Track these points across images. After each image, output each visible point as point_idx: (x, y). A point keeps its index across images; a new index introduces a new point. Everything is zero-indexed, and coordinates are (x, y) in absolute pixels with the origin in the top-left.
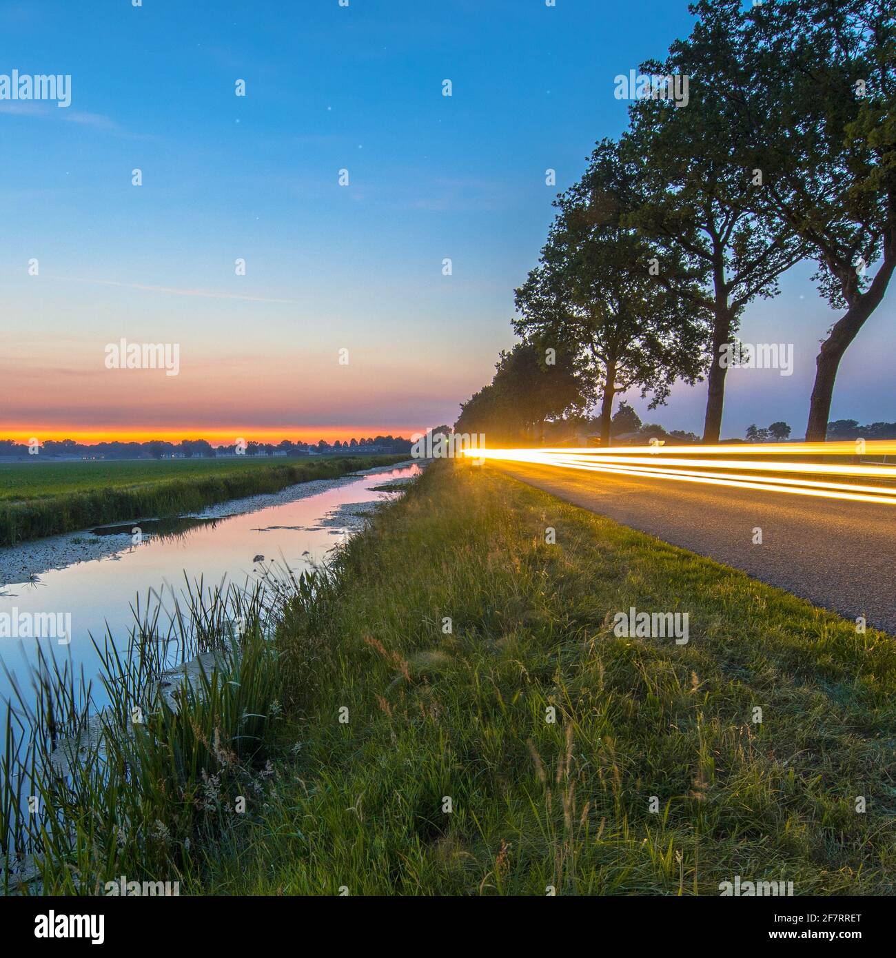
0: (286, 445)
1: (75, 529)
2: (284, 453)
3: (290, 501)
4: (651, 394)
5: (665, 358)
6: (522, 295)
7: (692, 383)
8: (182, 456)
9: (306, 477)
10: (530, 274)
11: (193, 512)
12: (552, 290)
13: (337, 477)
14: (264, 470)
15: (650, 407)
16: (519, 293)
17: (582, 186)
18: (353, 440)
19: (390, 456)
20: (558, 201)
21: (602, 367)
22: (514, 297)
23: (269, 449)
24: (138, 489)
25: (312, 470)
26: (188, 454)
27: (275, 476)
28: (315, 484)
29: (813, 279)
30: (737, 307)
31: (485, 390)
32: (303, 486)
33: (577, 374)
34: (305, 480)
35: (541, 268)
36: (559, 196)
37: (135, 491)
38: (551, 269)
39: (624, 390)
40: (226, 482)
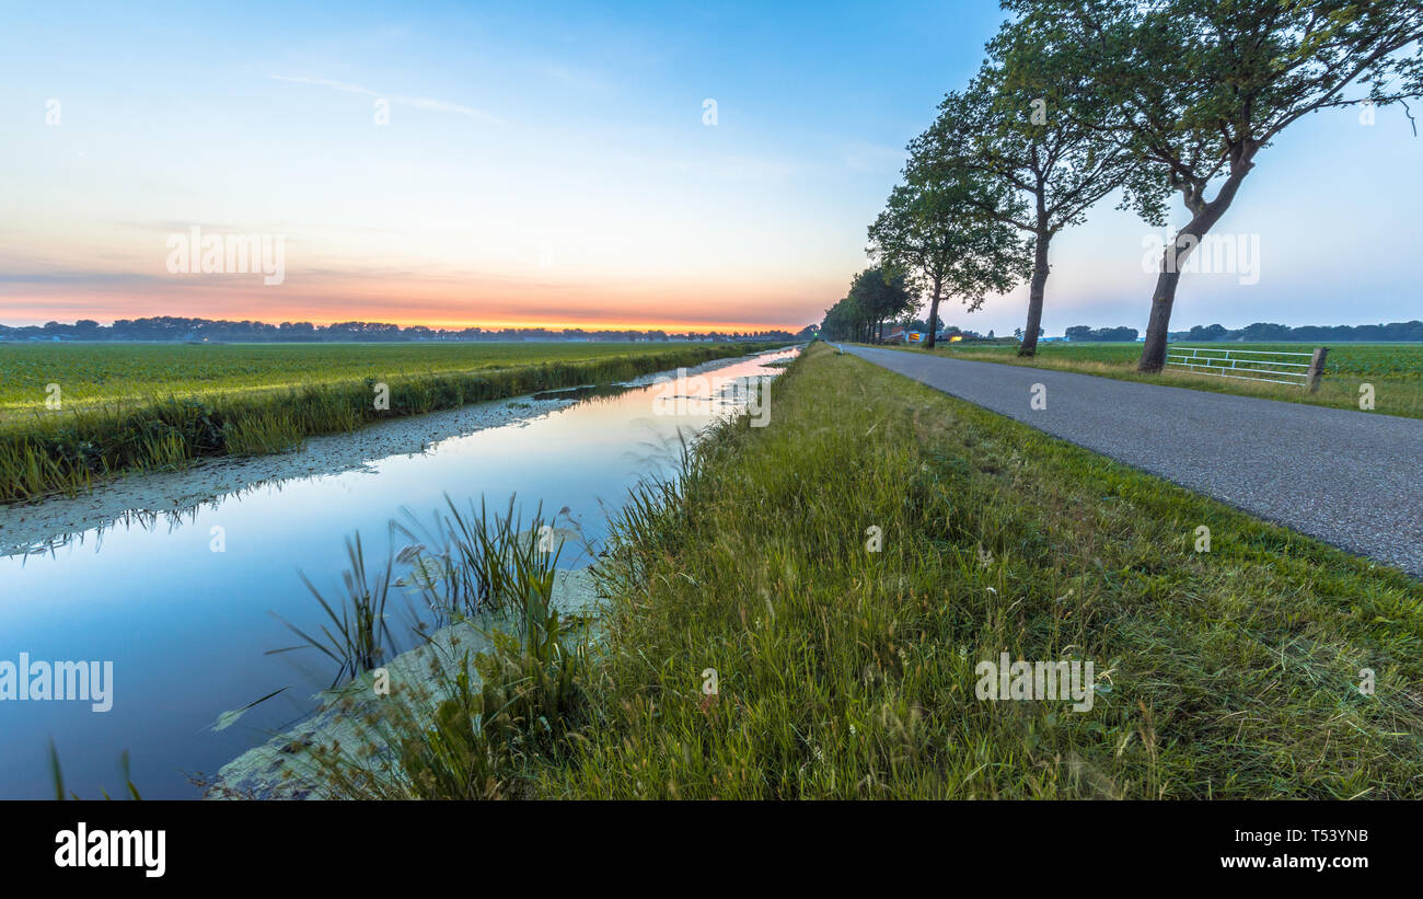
0: (713, 335)
1: (521, 394)
2: (711, 340)
3: (700, 373)
4: (970, 302)
5: (982, 275)
6: (873, 231)
7: (1002, 294)
8: (648, 340)
9: (718, 356)
10: (880, 215)
11: (623, 380)
12: (895, 226)
13: (740, 356)
14: (689, 350)
15: (969, 310)
16: (871, 229)
17: (930, 134)
18: (756, 333)
19: (779, 343)
20: (910, 145)
21: (931, 282)
22: (867, 231)
23: (702, 336)
24: (583, 364)
25: (723, 351)
26: (652, 339)
27: (696, 355)
28: (723, 361)
29: (1117, 209)
30: (1055, 228)
31: (842, 301)
32: (715, 362)
33: (908, 289)
34: (718, 358)
35: (888, 211)
36: (911, 141)
37: (580, 365)
38: (895, 211)
39: (947, 298)
40: (657, 359)
